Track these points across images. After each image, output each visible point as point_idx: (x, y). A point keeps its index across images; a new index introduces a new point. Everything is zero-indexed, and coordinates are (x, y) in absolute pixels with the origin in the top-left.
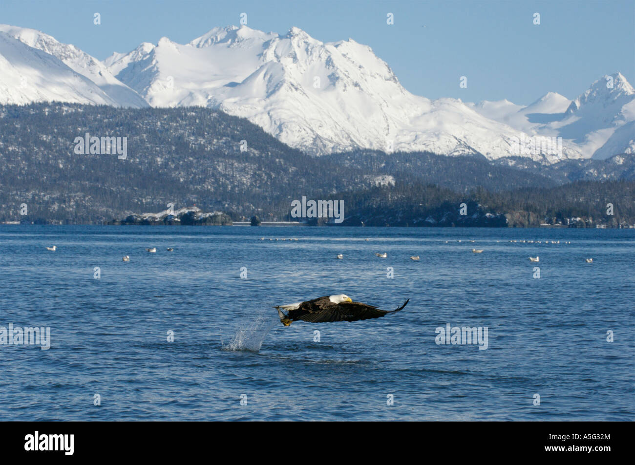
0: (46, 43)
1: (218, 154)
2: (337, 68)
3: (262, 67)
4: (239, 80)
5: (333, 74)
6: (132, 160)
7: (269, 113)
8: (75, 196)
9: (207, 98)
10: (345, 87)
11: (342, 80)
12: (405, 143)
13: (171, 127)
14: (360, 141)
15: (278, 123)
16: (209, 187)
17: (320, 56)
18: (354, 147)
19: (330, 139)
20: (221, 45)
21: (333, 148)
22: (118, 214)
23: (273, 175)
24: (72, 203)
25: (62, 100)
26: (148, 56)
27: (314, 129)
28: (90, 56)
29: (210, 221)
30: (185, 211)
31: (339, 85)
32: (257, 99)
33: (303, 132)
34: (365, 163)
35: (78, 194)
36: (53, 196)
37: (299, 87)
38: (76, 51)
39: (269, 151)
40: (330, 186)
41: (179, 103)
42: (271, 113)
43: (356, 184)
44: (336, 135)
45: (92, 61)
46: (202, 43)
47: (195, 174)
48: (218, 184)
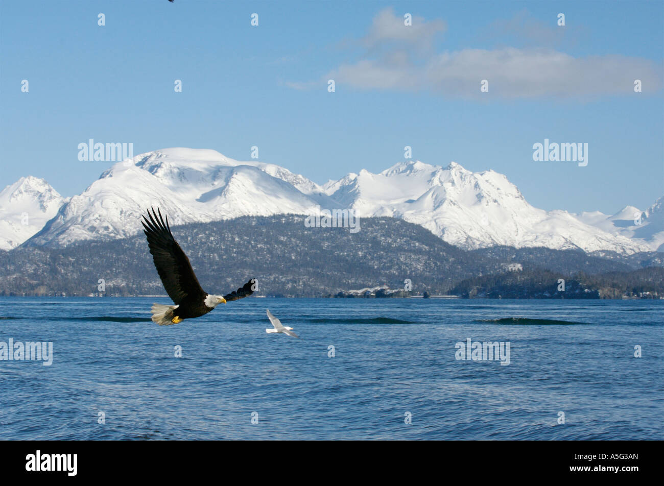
0: (283, 174)
1: (400, 249)
2: (482, 190)
3: (430, 190)
4: (415, 198)
5: (479, 194)
6: (341, 254)
7: (435, 221)
8: (303, 278)
9: (393, 210)
10: (488, 202)
11: (486, 198)
12: (528, 241)
13: (368, 230)
14: (498, 240)
15: (442, 228)
16: (395, 272)
17: (470, 182)
18: (494, 244)
19: (477, 238)
20: (403, 174)
21: (479, 245)
22: (332, 290)
23: (439, 264)
24: (301, 283)
25: (294, 213)
26: (353, 182)
27: (466, 232)
28: (313, 183)
29: (395, 296)
30: (378, 288)
31: (484, 201)
32: (427, 211)
33: (459, 234)
34: (501, 255)
35: (305, 277)
36: (289, 278)
37: (456, 203)
38: (303, 179)
39: (435, 247)
40: (478, 271)
41: (373, 215)
42: (437, 221)
43: (496, 269)
44: (482, 236)
45: (314, 186)
46: (389, 173)
47: (385, 263)
48: (401, 270)
